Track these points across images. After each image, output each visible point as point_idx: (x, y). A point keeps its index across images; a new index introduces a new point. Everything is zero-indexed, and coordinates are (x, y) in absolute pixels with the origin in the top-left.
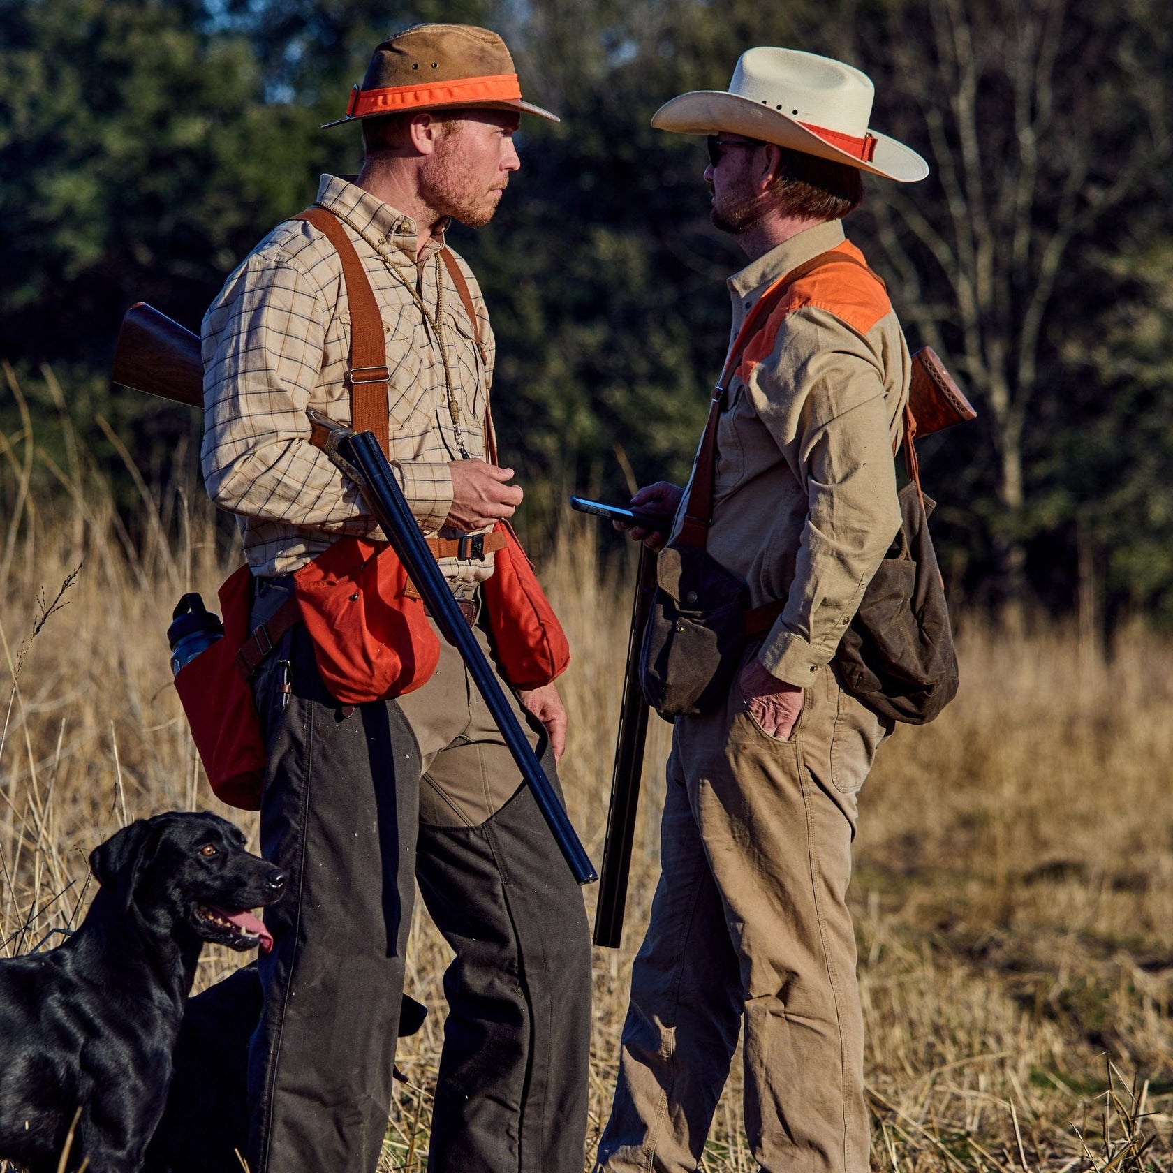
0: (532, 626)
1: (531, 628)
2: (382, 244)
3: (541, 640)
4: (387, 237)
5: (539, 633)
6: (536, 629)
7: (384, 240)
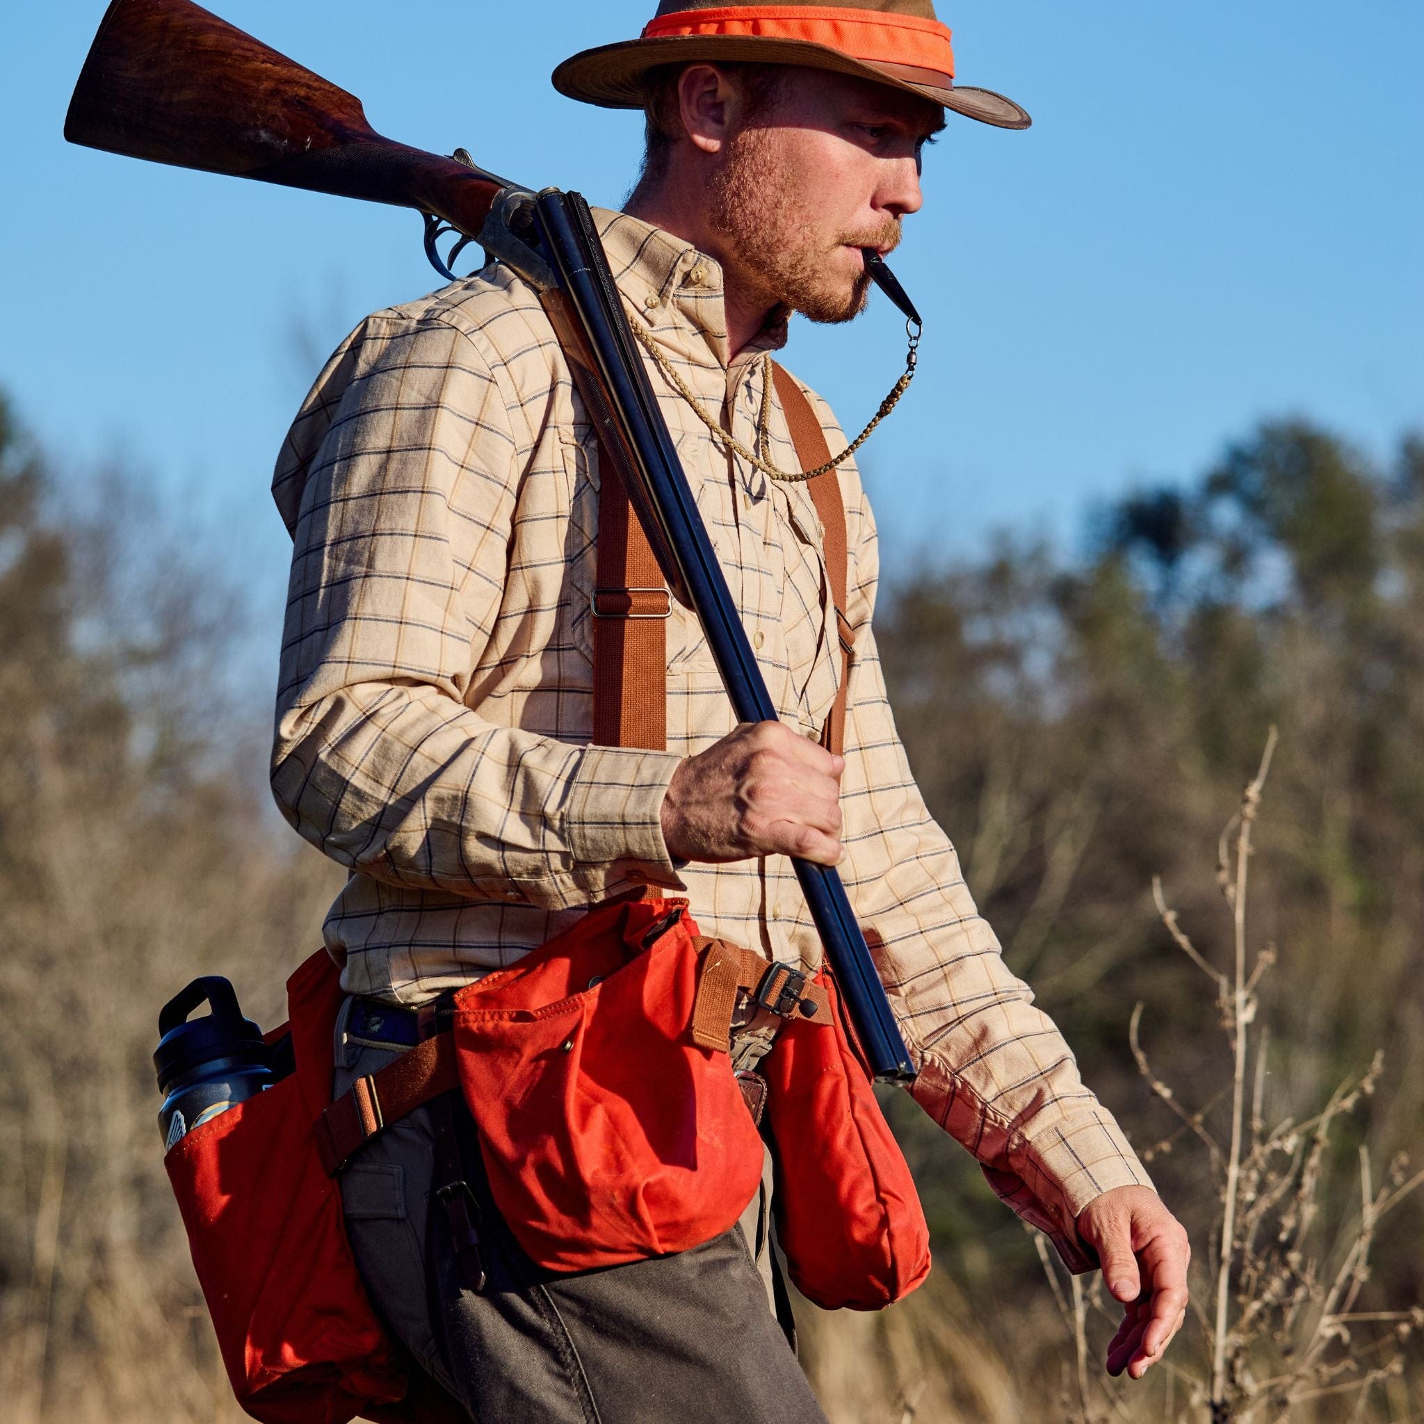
0: (862, 1204)
1: (860, 1207)
2: (653, 307)
3: (879, 1234)
4: (662, 293)
5: (874, 1218)
6: (870, 1208)
7: (656, 299)
